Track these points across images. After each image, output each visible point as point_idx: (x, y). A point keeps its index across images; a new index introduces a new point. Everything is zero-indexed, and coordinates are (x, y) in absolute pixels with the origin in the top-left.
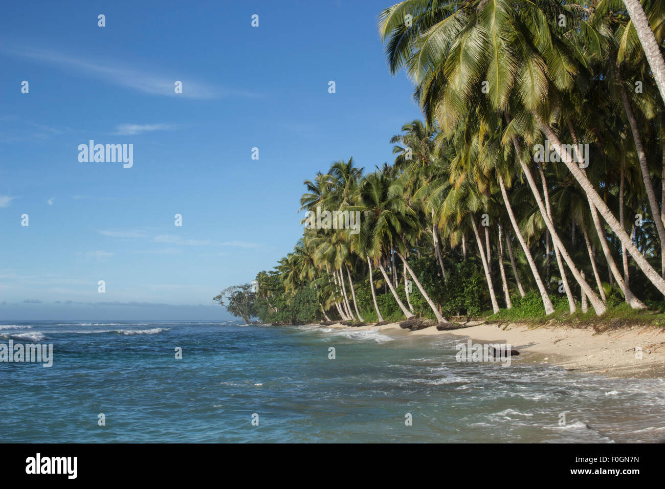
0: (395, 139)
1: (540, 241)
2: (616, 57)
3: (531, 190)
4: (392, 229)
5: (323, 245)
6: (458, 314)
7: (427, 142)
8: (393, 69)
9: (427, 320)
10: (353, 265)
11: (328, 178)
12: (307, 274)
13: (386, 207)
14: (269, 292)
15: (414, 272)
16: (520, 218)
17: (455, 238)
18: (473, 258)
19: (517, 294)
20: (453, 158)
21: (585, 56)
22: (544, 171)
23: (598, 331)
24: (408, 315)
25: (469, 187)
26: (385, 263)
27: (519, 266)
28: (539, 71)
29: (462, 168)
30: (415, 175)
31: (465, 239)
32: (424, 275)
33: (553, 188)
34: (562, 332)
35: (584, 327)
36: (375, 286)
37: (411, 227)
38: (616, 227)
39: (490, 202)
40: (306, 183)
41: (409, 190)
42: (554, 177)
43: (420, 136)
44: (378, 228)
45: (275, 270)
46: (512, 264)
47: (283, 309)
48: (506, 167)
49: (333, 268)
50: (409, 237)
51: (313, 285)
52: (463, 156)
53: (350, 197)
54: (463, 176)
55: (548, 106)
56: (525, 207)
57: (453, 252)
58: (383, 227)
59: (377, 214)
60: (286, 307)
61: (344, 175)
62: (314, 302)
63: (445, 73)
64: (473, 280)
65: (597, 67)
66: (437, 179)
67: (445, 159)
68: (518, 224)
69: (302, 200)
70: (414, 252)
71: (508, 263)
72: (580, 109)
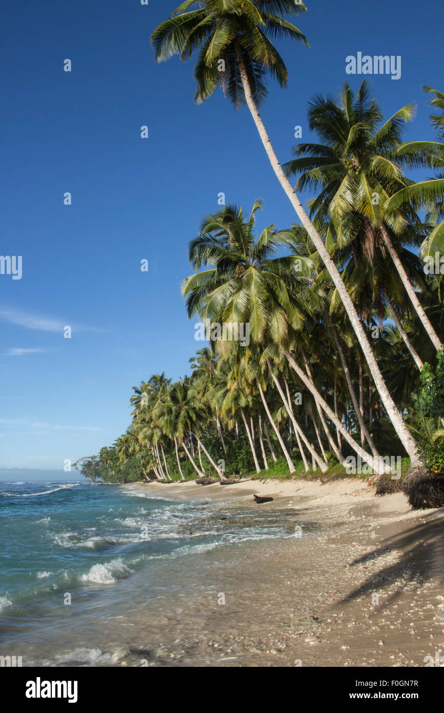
0: (192, 360)
1: (286, 425)
2: (329, 309)
3: (278, 392)
4: (190, 418)
5: (145, 429)
6: (234, 474)
7: (212, 362)
8: (190, 316)
9: (213, 478)
10: (165, 442)
11: (148, 386)
12: (134, 448)
13: (186, 404)
14: (109, 461)
15: (205, 447)
16: (272, 411)
17: (231, 424)
18: (243, 437)
19: (271, 460)
20: (229, 372)
21: (309, 308)
22: (287, 380)
23: (323, 483)
24: (201, 475)
25: (239, 391)
26: (186, 441)
27: (272, 441)
28: (282, 318)
29: (235, 379)
30: (205, 383)
31: (238, 424)
32: (211, 448)
33: (293, 391)
34: (301, 484)
35: (314, 480)
36: (179, 456)
37: (203, 417)
38: (332, 416)
39: (253, 400)
40: (134, 388)
41: (201, 393)
42: (293, 384)
43: (208, 358)
44: (181, 418)
45: (113, 446)
46: (268, 440)
47: (118, 472)
48: (262, 377)
49: (151, 445)
50: (201, 424)
51: (138, 456)
52: (235, 371)
53: (163, 397)
54: (236, 384)
55: (288, 340)
56: (275, 403)
57: (230, 433)
58: (184, 417)
59: (180, 409)
60: (120, 471)
61: (159, 383)
62: (139, 467)
63: (223, 319)
64: (243, 451)
65: (318, 315)
66: (219, 386)
67: (224, 373)
68: (271, 414)
69: (131, 399)
70: (204, 433)
71: (265, 439)
72: (308, 342)
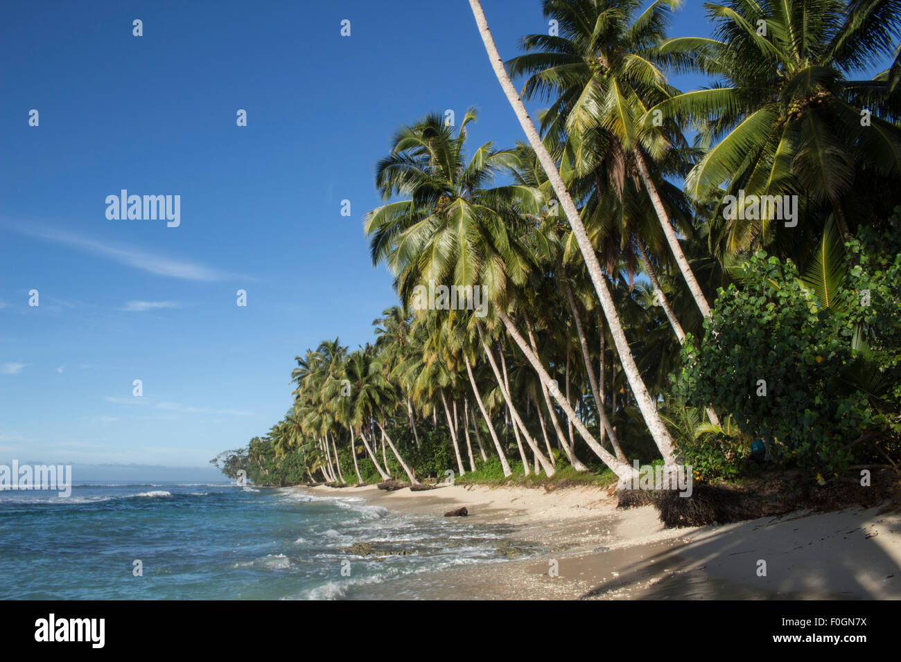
0: (376, 322)
1: (500, 412)
2: (562, 259)
3: (492, 368)
4: (372, 401)
5: (311, 414)
6: (429, 476)
7: (404, 325)
8: (375, 262)
9: (401, 482)
10: (338, 432)
11: (316, 355)
12: (296, 440)
13: (367, 382)
14: (260, 456)
15: (391, 439)
16: (483, 393)
17: (426, 409)
18: (443, 427)
19: (480, 459)
20: (426, 340)
21: (536, 256)
22: (503, 352)
23: (549, 491)
24: (385, 477)
25: (439, 365)
26: (365, 431)
27: (482, 434)
28: (499, 268)
29: (433, 349)
30: (393, 353)
31: (436, 410)
32: (400, 442)
33: (512, 367)
34: (519, 491)
35: (536, 487)
36: (356, 451)
37: (389, 400)
38: (564, 403)
39: (457, 378)
40: (297, 358)
41: (388, 367)
42: (512, 358)
43: (398, 319)
44: (360, 400)
45: (267, 436)
46: (476, 432)
47: (273, 472)
48: (471, 348)
49: (319, 435)
50: (387, 408)
51: (301, 450)
52: (434, 338)
53: (336, 372)
54: (434, 356)
55: (506, 298)
56: (487, 383)
57: (425, 421)
58: (364, 399)
59: (359, 387)
60: (276, 469)
61: (330, 353)
62: (301, 465)
63: (419, 267)
64: (442, 447)
65: (547, 266)
66: (412, 357)
67: (420, 341)
68: (481, 397)
69: (293, 373)
70: (392, 421)
71: (472, 431)
72: (533, 301)
